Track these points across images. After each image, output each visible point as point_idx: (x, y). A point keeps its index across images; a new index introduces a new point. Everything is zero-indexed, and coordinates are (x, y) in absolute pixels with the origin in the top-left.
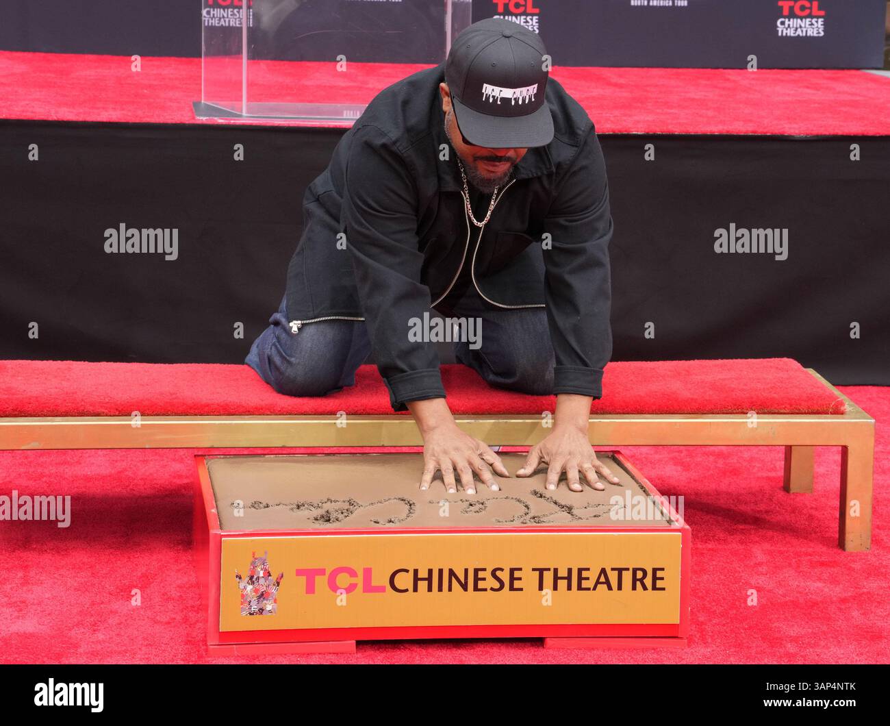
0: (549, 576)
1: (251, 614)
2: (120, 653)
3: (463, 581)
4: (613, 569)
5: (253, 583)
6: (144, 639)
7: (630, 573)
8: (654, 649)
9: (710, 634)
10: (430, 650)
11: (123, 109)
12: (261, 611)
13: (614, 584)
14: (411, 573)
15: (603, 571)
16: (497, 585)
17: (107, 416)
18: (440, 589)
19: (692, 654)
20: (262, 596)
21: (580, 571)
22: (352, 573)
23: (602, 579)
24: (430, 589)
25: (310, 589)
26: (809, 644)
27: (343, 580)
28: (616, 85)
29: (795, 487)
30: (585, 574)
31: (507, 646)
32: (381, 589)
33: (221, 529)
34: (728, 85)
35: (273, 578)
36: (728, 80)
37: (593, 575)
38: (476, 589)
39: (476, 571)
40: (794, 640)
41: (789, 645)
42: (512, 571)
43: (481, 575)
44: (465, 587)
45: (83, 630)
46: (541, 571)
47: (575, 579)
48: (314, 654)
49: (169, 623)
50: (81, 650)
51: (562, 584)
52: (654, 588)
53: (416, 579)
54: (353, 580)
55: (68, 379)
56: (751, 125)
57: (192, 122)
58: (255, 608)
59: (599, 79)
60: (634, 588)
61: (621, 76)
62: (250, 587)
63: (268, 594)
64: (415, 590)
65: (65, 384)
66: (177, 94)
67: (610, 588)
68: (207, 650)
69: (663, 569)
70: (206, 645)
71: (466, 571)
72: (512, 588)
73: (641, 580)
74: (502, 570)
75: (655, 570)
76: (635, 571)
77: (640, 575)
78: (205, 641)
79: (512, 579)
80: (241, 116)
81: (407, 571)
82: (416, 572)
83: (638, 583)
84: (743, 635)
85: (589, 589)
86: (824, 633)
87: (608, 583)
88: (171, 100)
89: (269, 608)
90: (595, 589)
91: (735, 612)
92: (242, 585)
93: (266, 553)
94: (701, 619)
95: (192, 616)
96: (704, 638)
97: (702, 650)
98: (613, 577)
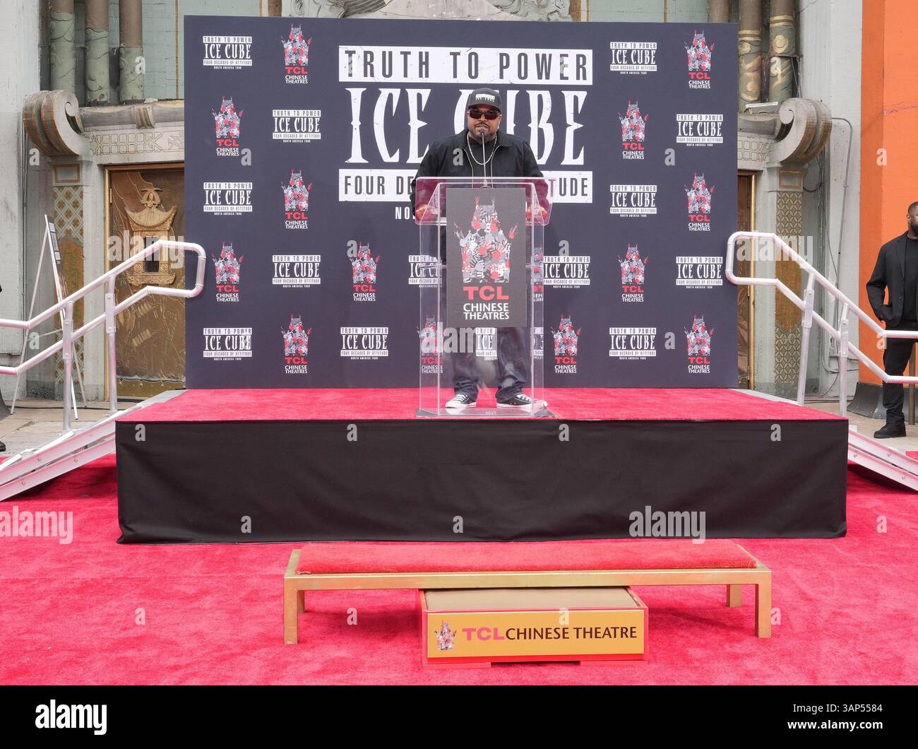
0: (581, 632)
1: (442, 650)
3: (541, 634)
4: (612, 628)
7: (620, 629)
8: (631, 665)
9: (659, 658)
10: (526, 667)
11: (385, 414)
12: (447, 648)
13: (612, 635)
14: (516, 630)
15: (607, 629)
16: (557, 636)
18: (530, 638)
20: (447, 641)
21: (596, 629)
22: (489, 631)
23: (607, 633)
24: (525, 638)
25: (469, 638)
27: (484, 634)
28: (613, 397)
30: (598, 630)
31: (562, 665)
32: (502, 638)
33: (427, 609)
34: (666, 396)
35: (452, 633)
36: (666, 393)
37: (602, 631)
38: (547, 638)
39: (547, 629)
40: (698, 659)
42: (564, 629)
43: (549, 631)
44: (542, 637)
46: (578, 629)
47: (594, 633)
48: (471, 669)
49: (405, 654)
50: (366, 665)
51: (588, 635)
52: (631, 637)
53: (519, 633)
54: (489, 634)
56: (675, 415)
57: (415, 418)
58: (444, 647)
59: (605, 393)
60: (622, 637)
61: (616, 392)
62: (441, 637)
63: (450, 640)
64: (518, 638)
66: (408, 406)
67: (610, 637)
68: (422, 666)
69: (635, 627)
70: (421, 664)
71: (542, 629)
72: (564, 637)
73: (625, 633)
74: (559, 629)
75: (631, 628)
77: (624, 630)
78: (421, 662)
79: (564, 633)
80: (437, 415)
81: (514, 629)
82: (518, 630)
83: (624, 634)
84: (674, 658)
85: (600, 637)
87: (609, 634)
88: (405, 408)
89: (450, 646)
90: (603, 637)
92: (437, 636)
93: (448, 620)
94: (655, 651)
95: (416, 650)
96: (655, 660)
97: (654, 666)
98: (612, 632)
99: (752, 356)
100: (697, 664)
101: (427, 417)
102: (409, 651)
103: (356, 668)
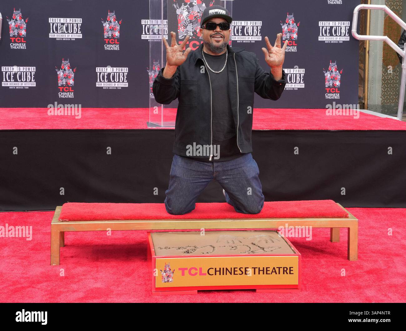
0: (257, 270)
1: (165, 282)
2: (126, 294)
3: (230, 272)
4: (277, 268)
5: (165, 272)
6: (133, 290)
7: (283, 268)
8: (290, 293)
9: (308, 288)
10: (220, 294)
11: (126, 125)
12: (168, 281)
13: (277, 272)
14: (214, 269)
15: (274, 268)
16: (241, 273)
17: (121, 220)
18: (223, 274)
19: (302, 294)
20: (168, 276)
21: (267, 268)
22: (196, 269)
23: (274, 271)
24: (220, 274)
25: (183, 274)
26: (339, 290)
27: (193, 272)
28: (276, 114)
29: (334, 240)
31: (244, 292)
32: (205, 274)
33: (156, 255)
34: (311, 114)
35: (172, 271)
36: (311, 112)
37: (271, 269)
38: (234, 274)
39: (234, 268)
40: (334, 289)
41: (332, 291)
42: (246, 268)
43: (236, 270)
44: (231, 273)
45: (114, 287)
46: (255, 268)
47: (265, 271)
48: (185, 294)
49: (140, 285)
50: (114, 293)
51: (261, 272)
52: (290, 273)
53: (216, 271)
54: (196, 271)
55: (109, 209)
56: (318, 127)
57: (146, 128)
58: (166, 280)
59: (271, 112)
60: (284, 273)
61: (277, 111)
62: (165, 274)
63: (170, 276)
64: (216, 274)
65: (109, 210)
66: (142, 120)
67: (276, 274)
68: (152, 293)
69: (293, 267)
70: (152, 292)
71: (231, 268)
72: (245, 274)
73: (286, 271)
74: (242, 268)
75: (290, 268)
76: (284, 268)
77: (285, 269)
78: (151, 290)
79: (246, 271)
80: (161, 126)
81: (213, 269)
82: (216, 269)
83: (285, 272)
84: (318, 288)
85: (270, 274)
86: (343, 287)
88: (140, 122)
89: (170, 280)
90: (271, 274)
91: (315, 280)
92: (162, 273)
93: (169, 263)
94: (305, 283)
95: (147, 282)
96: (306, 289)
97: (305, 293)
98: (277, 270)
99: (366, 87)
100: (333, 292)
101: (154, 128)
102: (143, 283)
103: (107, 295)
